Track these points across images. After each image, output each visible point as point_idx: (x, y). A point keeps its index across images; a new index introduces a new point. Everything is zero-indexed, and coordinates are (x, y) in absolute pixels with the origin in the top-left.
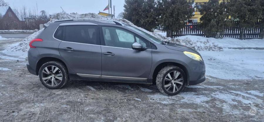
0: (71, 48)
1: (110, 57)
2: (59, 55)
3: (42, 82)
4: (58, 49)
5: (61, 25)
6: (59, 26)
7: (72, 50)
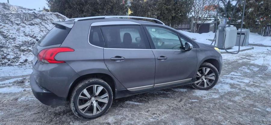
0: (120, 57)
1: (163, 61)
2: (106, 68)
3: (78, 113)
4: (104, 60)
5: (93, 25)
6: (92, 27)
7: (122, 60)
